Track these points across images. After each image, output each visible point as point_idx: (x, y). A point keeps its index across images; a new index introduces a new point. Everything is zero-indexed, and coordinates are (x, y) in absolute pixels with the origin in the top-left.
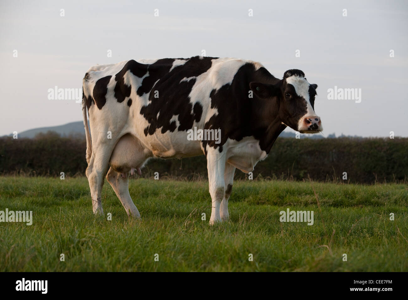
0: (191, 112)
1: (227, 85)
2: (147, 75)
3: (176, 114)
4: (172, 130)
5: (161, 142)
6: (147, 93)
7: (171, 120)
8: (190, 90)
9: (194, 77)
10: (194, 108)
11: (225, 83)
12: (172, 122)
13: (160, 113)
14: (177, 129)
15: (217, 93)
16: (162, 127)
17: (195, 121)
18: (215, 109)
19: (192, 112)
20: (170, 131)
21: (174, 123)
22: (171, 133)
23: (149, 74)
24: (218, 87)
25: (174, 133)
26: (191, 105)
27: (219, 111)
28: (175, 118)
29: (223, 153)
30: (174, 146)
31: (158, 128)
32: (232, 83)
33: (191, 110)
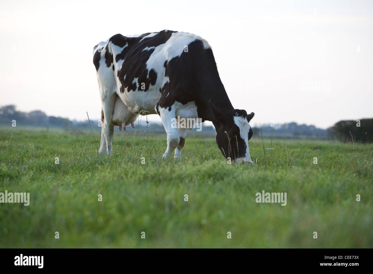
0: (146, 77)
1: (177, 57)
2: (127, 45)
3: (136, 77)
4: (134, 90)
5: (129, 99)
6: (122, 59)
7: (133, 82)
8: (148, 58)
9: (153, 47)
10: (149, 74)
11: (175, 56)
12: (134, 84)
13: (126, 76)
14: (137, 89)
15: (169, 64)
16: (127, 87)
17: (150, 84)
18: (168, 77)
19: (148, 76)
20: (133, 91)
21: (135, 84)
22: (133, 92)
23: (128, 44)
24: (169, 59)
25: (135, 92)
26: (147, 71)
27: (170, 79)
28: (136, 80)
29: (171, 111)
30: (137, 103)
31: (125, 88)
32: (181, 56)
33: (147, 75)
